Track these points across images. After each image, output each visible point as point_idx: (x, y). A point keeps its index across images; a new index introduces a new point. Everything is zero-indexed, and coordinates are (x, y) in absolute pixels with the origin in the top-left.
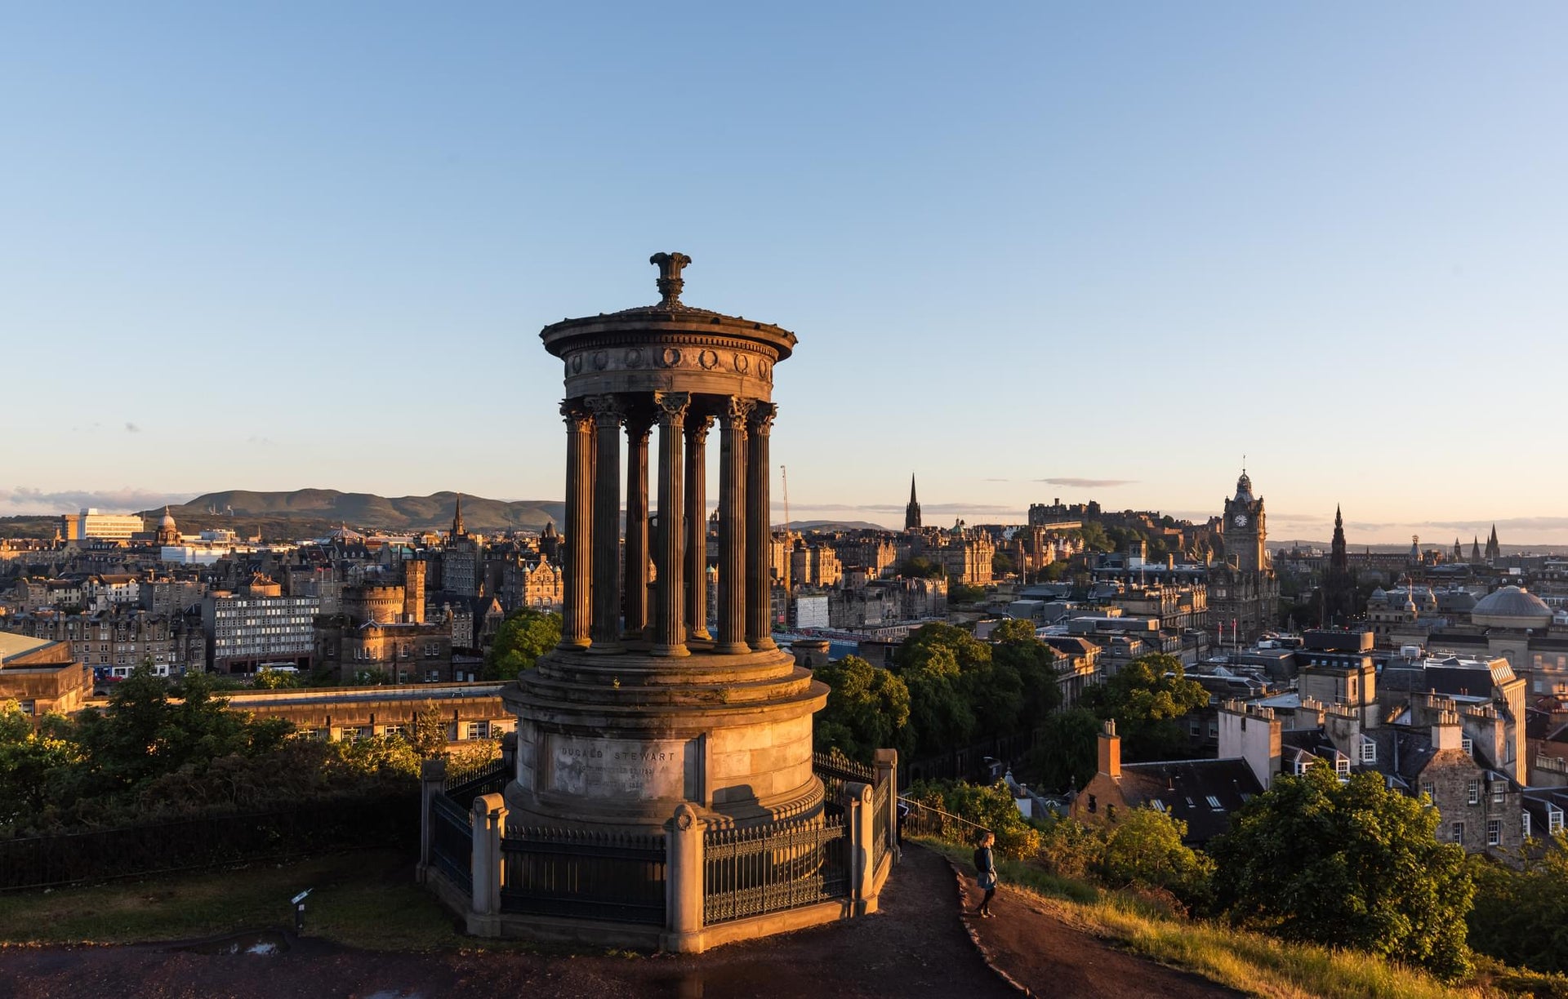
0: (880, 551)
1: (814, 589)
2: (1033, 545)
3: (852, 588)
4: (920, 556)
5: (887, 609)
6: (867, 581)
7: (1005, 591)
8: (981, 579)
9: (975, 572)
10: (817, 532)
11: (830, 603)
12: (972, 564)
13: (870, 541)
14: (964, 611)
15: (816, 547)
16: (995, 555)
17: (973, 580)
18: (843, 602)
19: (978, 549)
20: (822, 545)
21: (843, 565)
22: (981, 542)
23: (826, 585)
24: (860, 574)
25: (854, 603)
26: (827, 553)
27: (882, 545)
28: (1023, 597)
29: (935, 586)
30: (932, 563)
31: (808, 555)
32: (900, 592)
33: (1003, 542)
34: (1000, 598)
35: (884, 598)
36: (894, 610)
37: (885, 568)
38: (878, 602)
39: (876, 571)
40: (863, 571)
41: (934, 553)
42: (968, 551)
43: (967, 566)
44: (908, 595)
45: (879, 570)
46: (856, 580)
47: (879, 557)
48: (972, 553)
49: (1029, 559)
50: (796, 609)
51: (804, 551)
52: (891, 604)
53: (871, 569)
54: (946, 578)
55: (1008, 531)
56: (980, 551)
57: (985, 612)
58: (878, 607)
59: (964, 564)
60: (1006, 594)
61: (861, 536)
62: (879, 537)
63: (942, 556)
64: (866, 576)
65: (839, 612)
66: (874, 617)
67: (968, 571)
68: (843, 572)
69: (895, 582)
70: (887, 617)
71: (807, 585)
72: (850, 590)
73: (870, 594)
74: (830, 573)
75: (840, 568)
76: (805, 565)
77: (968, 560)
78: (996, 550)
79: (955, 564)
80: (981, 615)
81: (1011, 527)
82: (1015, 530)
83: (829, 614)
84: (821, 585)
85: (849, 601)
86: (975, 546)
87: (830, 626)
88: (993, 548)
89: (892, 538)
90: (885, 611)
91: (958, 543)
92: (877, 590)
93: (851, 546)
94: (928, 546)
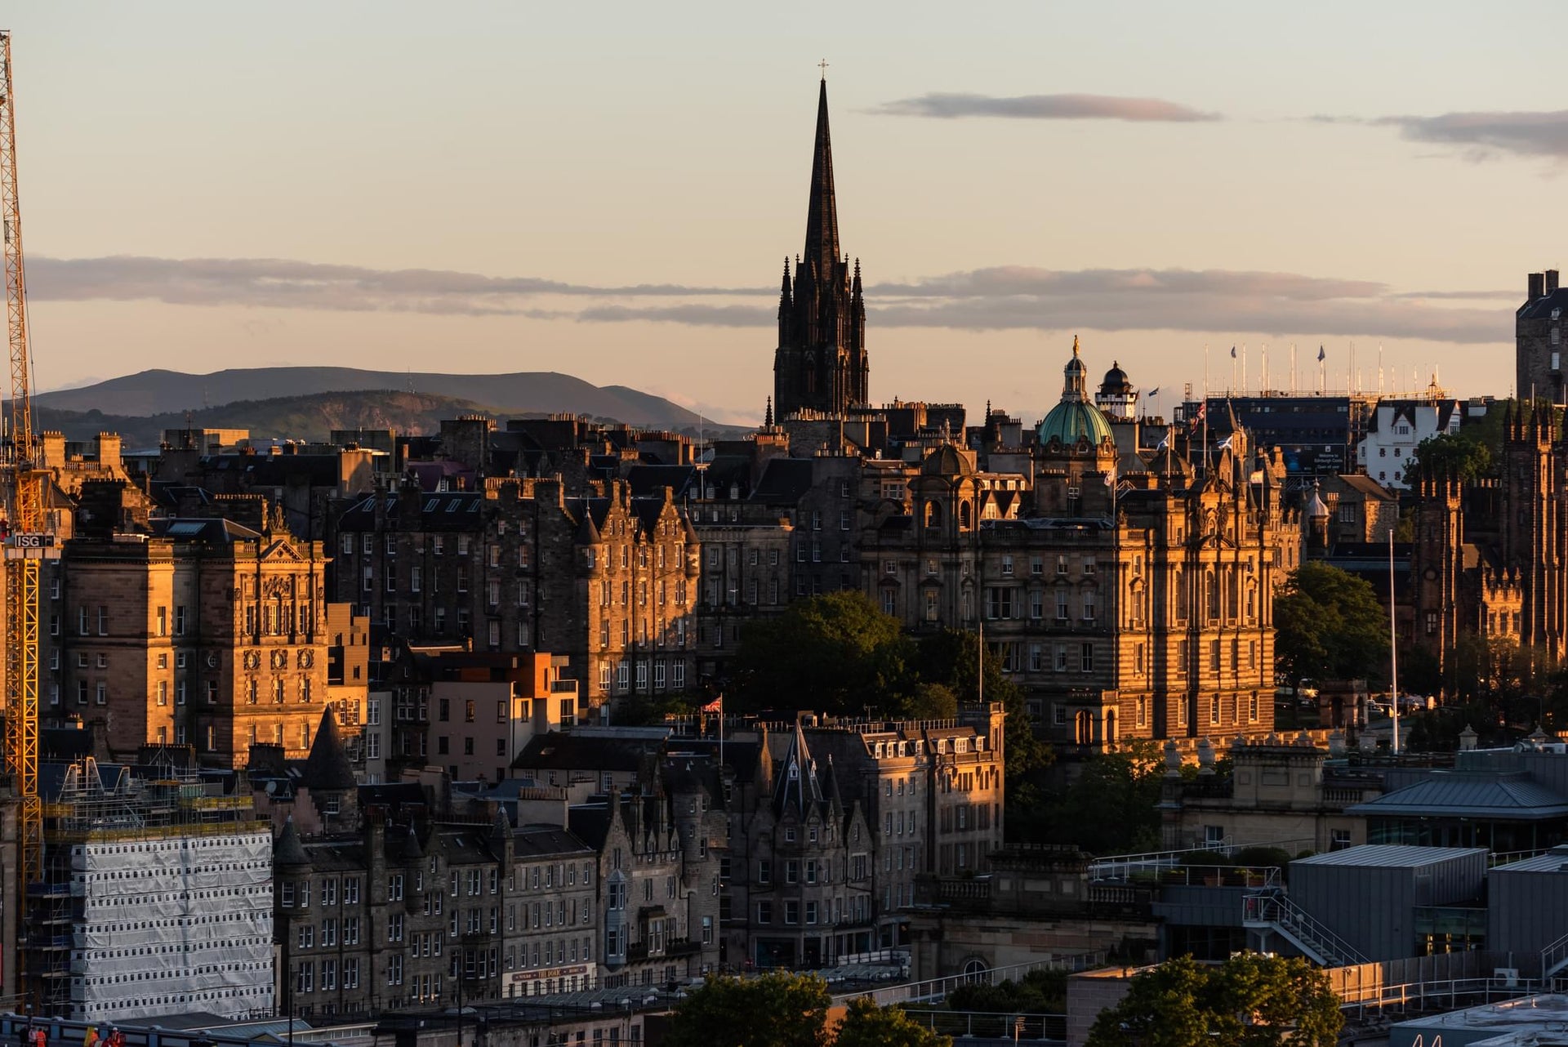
0: (602, 555)
1: (191, 788)
2: (1528, 521)
3: (430, 776)
4: (849, 582)
5: (637, 901)
6: (521, 736)
7: (1275, 794)
8: (1212, 724)
9: (1176, 681)
10: (230, 438)
11: (283, 868)
12: (1160, 633)
13: (546, 490)
14: (1024, 911)
15: (212, 533)
16: (1301, 579)
17: (1160, 728)
18: (362, 860)
19: (1193, 544)
20: (250, 516)
21: (377, 639)
22: (1210, 501)
23: (267, 755)
24: (479, 692)
25: (434, 873)
26: (277, 567)
27: (619, 516)
28: (1380, 828)
29: (932, 766)
30: (920, 626)
31: (163, 579)
32: (718, 801)
33: (1352, 503)
34: (1244, 833)
35: (617, 837)
36: (676, 910)
37: (633, 654)
38: (581, 863)
39: (576, 673)
40: (500, 674)
41: (932, 566)
42: (1132, 553)
43: (1128, 645)
44: (763, 821)
45: (600, 670)
46: (456, 729)
47: (596, 588)
48: (1160, 566)
49: (1503, 604)
50: (76, 908)
51: (139, 557)
52: (660, 874)
53: (546, 665)
54: (997, 720)
55: (1386, 434)
56: (1208, 556)
57: (1147, 918)
58: (579, 892)
59: (1110, 631)
60: (1283, 810)
61: (501, 464)
62: (604, 468)
63: (981, 585)
64: (516, 708)
65: (340, 924)
66: (557, 954)
67: (1133, 675)
68: (379, 678)
69: (690, 739)
70: (638, 954)
71: (147, 760)
72: (417, 792)
73: (530, 812)
74: (294, 683)
75: (358, 656)
76: (141, 638)
77: (1130, 607)
78: (1311, 543)
79: (1059, 630)
80: (1117, 932)
81: (1406, 409)
82: (1427, 427)
83: (281, 935)
84: (241, 759)
85: (402, 856)
86: (1177, 522)
87: (286, 1007)
88: (1288, 537)
89: (683, 479)
90: (625, 915)
91: (1077, 507)
92: (579, 793)
93: (431, 523)
94: (896, 524)
